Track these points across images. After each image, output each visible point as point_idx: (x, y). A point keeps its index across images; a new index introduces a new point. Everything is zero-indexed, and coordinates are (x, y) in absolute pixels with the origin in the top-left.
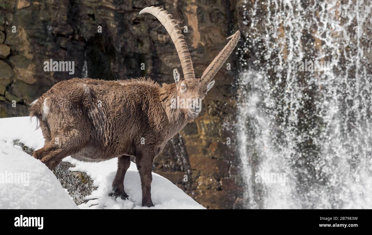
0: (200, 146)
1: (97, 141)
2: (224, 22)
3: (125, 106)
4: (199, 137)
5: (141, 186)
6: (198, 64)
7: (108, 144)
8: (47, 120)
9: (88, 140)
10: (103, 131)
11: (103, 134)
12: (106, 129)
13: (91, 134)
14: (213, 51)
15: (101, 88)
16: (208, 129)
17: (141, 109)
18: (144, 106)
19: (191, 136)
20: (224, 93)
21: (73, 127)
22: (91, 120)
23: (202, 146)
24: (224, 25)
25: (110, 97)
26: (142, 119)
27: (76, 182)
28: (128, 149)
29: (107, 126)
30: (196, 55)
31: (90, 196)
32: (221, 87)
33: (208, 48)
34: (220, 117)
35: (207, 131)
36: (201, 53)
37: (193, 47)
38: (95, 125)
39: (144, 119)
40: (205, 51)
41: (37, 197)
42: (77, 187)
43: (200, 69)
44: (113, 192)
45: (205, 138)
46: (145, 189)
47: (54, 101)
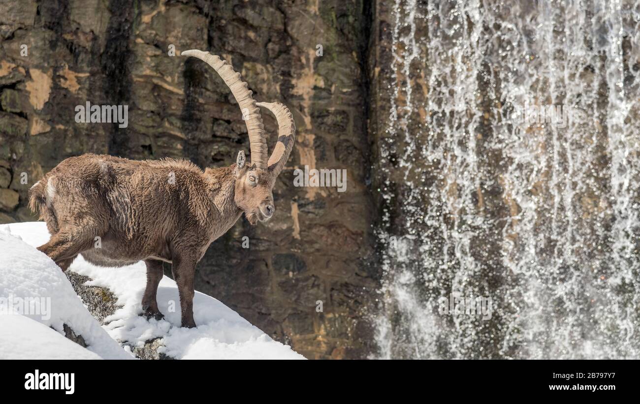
0: (317, 352)
1: (119, 232)
2: (357, 161)
3: (156, 190)
4: (315, 338)
5: (180, 302)
6: (316, 225)
7: (134, 236)
8: (52, 206)
9: (106, 230)
10: (127, 219)
11: (126, 223)
12: (131, 216)
13: (110, 222)
14: (339, 206)
15: (123, 166)
16: (331, 327)
17: (178, 198)
18: (182, 195)
19: (303, 336)
20: (357, 270)
21: (86, 212)
22: (110, 204)
23: (321, 353)
24: (357, 164)
25: (136, 179)
26: (179, 211)
27: (96, 300)
28: (160, 248)
29: (131, 212)
30: (313, 210)
31: (113, 316)
32: (352, 261)
33: (332, 200)
34: (350, 308)
35: (328, 328)
36: (321, 208)
37: (308, 199)
38: (115, 210)
39: (183, 212)
40: (327, 205)
41: (39, 288)
42: (96, 306)
43: (319, 233)
44: (144, 312)
45: (325, 340)
46: (185, 305)
47: (61, 179)
